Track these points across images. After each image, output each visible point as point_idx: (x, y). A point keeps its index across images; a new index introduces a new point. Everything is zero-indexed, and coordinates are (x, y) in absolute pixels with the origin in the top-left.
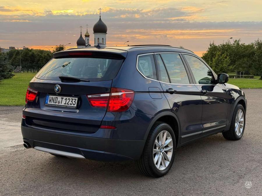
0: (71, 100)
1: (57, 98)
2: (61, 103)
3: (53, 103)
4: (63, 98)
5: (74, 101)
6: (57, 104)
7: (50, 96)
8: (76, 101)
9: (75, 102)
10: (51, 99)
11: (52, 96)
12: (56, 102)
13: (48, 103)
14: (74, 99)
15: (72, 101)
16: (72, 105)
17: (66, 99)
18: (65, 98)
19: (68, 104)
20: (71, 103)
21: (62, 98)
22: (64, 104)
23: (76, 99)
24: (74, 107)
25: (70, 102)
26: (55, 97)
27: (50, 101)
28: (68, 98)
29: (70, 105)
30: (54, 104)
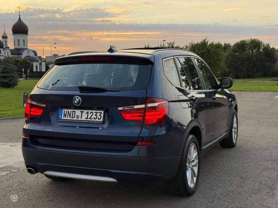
0: (94, 114)
1: (74, 112)
2: (81, 118)
3: (69, 118)
4: (83, 112)
5: (98, 114)
6: (75, 119)
7: (64, 110)
8: (102, 115)
9: (100, 115)
10: (65, 113)
11: (68, 110)
12: (73, 117)
13: (63, 118)
14: (99, 113)
15: (96, 115)
16: (97, 120)
17: (88, 112)
18: (85, 111)
19: (90, 118)
20: (95, 118)
21: (81, 112)
22: (86, 118)
23: (101, 113)
24: (100, 121)
25: (94, 116)
26: (72, 110)
27: (65, 115)
28: (90, 111)
29: (93, 120)
30: (71, 119)
